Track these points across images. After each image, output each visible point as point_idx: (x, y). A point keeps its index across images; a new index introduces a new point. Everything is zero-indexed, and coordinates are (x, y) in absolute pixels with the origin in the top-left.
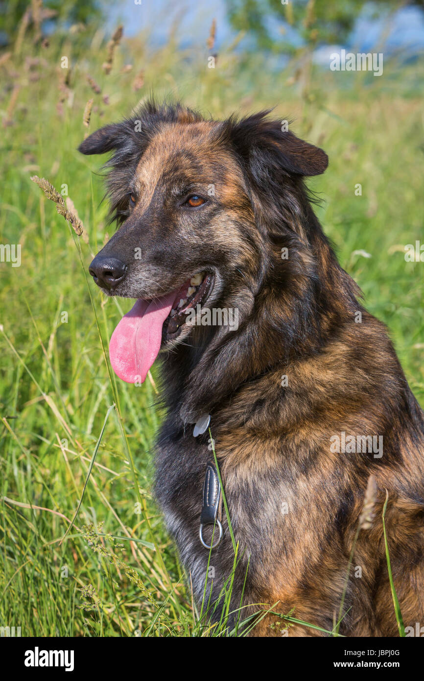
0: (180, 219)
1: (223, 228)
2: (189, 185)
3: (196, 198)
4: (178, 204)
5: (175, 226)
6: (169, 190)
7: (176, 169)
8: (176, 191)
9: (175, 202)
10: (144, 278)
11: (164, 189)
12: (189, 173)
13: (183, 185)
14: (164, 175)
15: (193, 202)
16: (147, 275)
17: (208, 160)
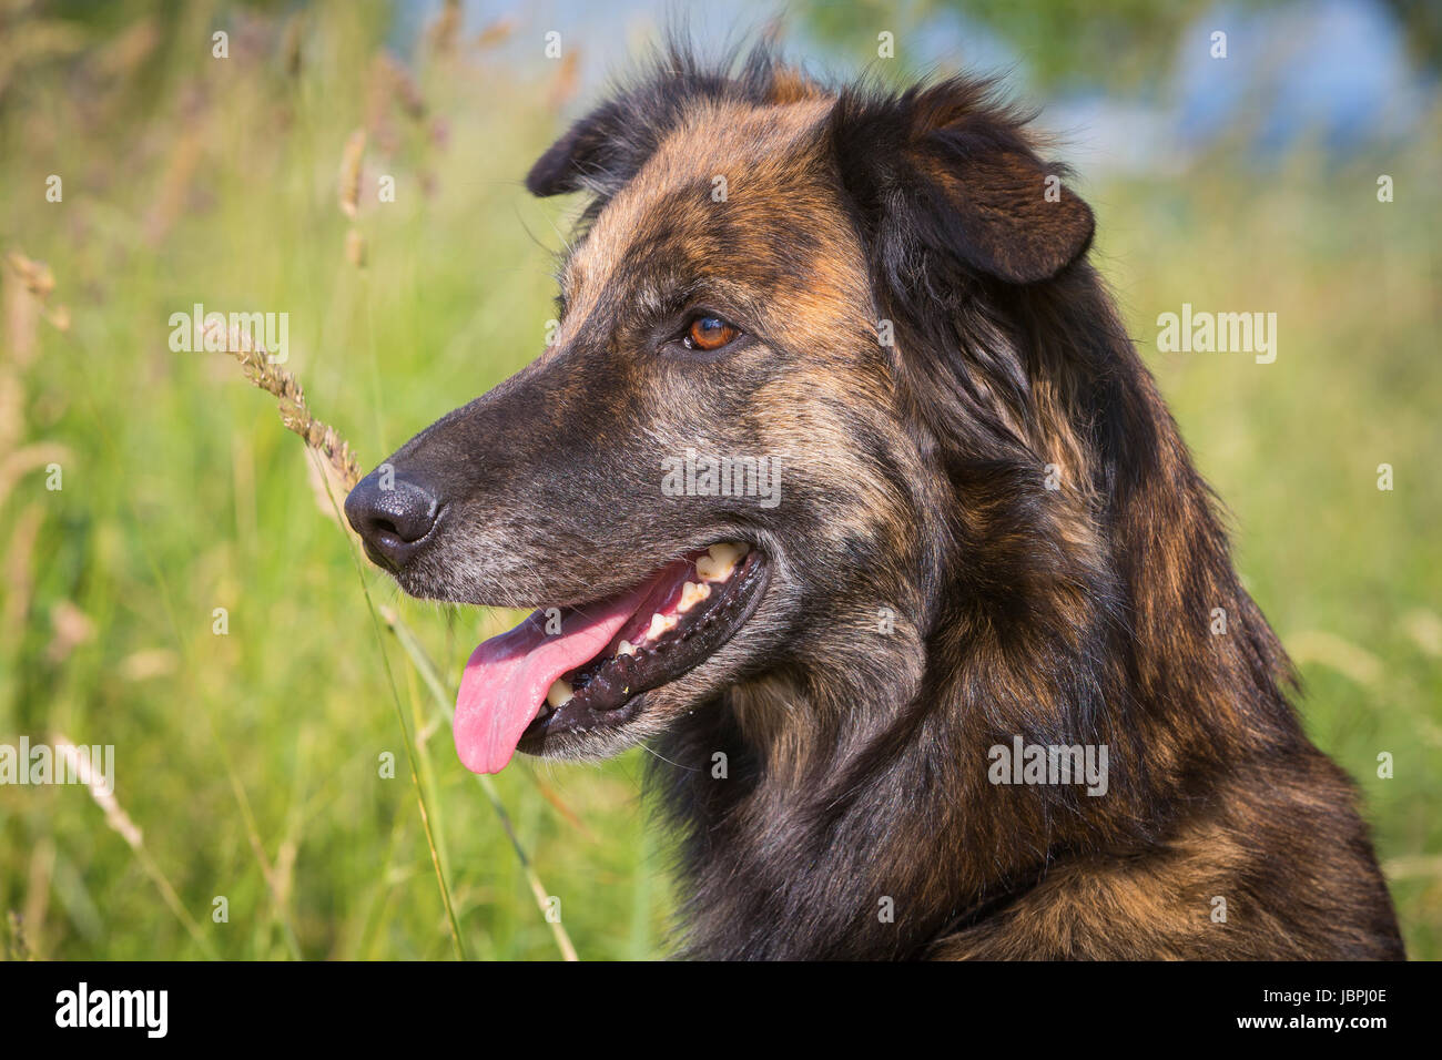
0: (654, 383)
1: (792, 417)
2: (692, 281)
3: (715, 323)
4: (656, 337)
5: (635, 404)
6: (632, 295)
7: (664, 234)
8: (649, 299)
9: (644, 332)
10: (496, 548)
11: (621, 292)
12: (695, 248)
13: (672, 281)
14: (631, 252)
15: (704, 336)
16: (504, 539)
17: (761, 213)
